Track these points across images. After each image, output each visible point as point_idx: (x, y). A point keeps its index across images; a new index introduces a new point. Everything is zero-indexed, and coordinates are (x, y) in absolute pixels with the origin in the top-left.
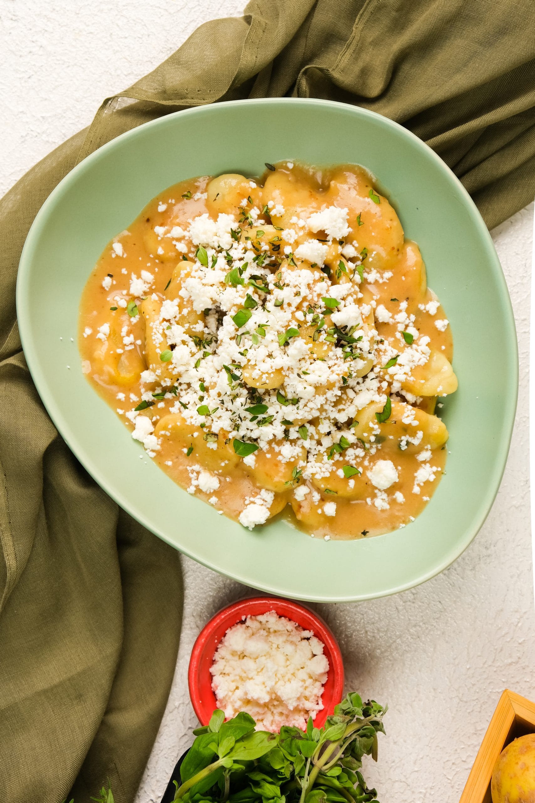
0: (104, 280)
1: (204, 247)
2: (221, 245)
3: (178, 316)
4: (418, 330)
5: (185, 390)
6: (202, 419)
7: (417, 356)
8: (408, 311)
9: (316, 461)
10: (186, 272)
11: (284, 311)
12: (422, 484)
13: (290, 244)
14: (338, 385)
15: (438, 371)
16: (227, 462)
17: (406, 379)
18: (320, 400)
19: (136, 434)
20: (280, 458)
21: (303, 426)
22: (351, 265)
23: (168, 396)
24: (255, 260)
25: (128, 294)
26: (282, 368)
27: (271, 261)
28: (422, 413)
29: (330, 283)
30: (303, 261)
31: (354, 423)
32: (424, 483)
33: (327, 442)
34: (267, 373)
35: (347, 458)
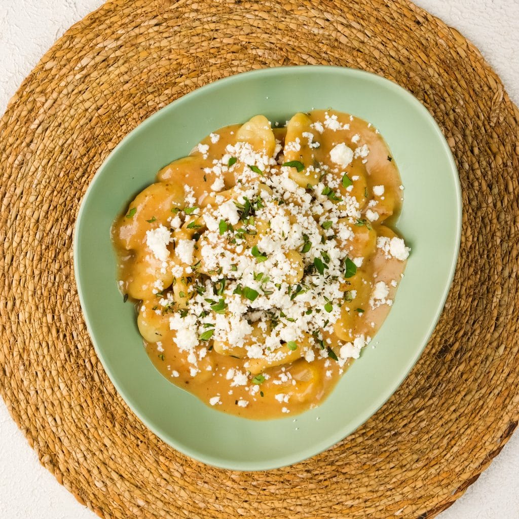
0: (241, 407)
1: (199, 335)
2: (195, 322)
3: (258, 344)
4: (223, 155)
5: (313, 325)
6: (335, 307)
7: (244, 151)
8: (211, 166)
9: (346, 209)
10: (224, 346)
11: (239, 263)
12: (341, 124)
13: (184, 269)
14: (285, 207)
15: (252, 132)
16: (363, 280)
17: (266, 155)
18: (300, 218)
19: (356, 356)
20: (351, 239)
21: (322, 226)
22: (187, 218)
23: (320, 337)
24: (201, 294)
25: (248, 385)
26: (284, 253)
27: (200, 281)
28: (288, 137)
29: (207, 232)
30: (195, 257)
31: (309, 187)
32: (340, 122)
33: (329, 205)
34: (291, 264)
35: (337, 186)
